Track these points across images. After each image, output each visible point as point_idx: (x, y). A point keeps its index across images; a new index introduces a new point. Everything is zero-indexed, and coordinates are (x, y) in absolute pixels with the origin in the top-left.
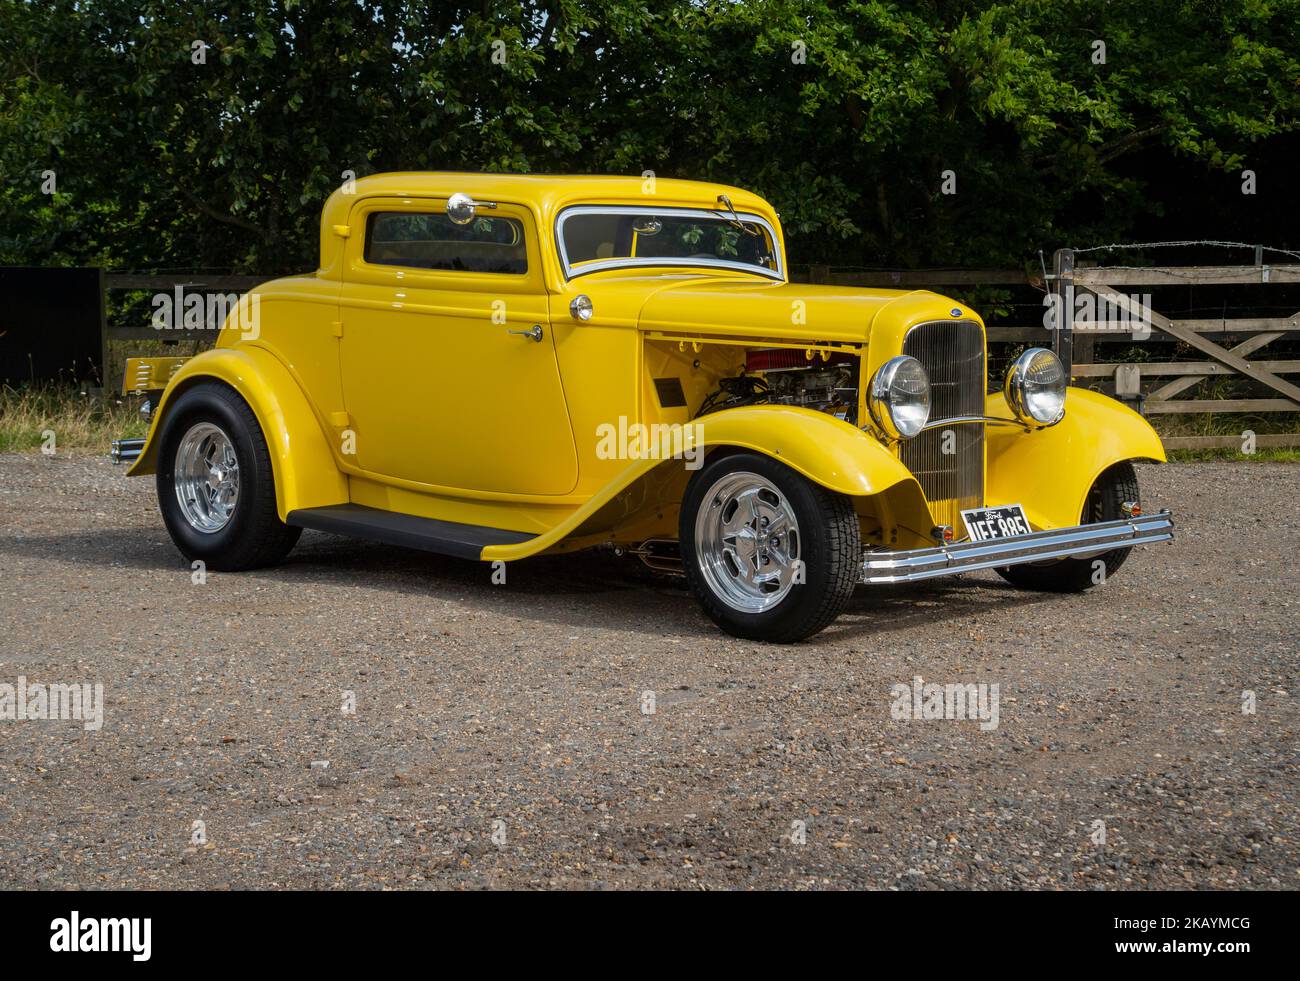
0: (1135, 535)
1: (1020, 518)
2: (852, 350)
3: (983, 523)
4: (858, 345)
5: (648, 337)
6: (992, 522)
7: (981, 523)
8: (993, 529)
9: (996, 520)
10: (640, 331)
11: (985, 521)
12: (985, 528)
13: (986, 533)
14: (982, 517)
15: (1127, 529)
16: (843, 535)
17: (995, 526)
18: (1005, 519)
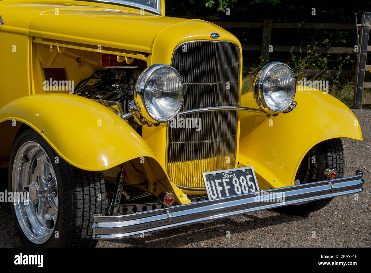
0: (331, 191)
1: (251, 176)
2: (142, 57)
3: (220, 181)
4: (147, 54)
5: (35, 41)
6: (228, 180)
7: (218, 181)
8: (227, 185)
9: (231, 179)
10: (30, 37)
11: (222, 179)
12: (221, 184)
13: (221, 188)
14: (220, 176)
15: (327, 187)
16: (87, 197)
17: (230, 183)
18: (238, 177)
